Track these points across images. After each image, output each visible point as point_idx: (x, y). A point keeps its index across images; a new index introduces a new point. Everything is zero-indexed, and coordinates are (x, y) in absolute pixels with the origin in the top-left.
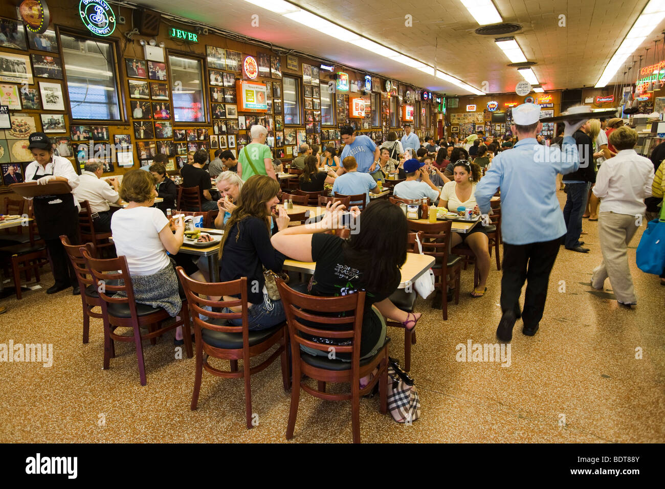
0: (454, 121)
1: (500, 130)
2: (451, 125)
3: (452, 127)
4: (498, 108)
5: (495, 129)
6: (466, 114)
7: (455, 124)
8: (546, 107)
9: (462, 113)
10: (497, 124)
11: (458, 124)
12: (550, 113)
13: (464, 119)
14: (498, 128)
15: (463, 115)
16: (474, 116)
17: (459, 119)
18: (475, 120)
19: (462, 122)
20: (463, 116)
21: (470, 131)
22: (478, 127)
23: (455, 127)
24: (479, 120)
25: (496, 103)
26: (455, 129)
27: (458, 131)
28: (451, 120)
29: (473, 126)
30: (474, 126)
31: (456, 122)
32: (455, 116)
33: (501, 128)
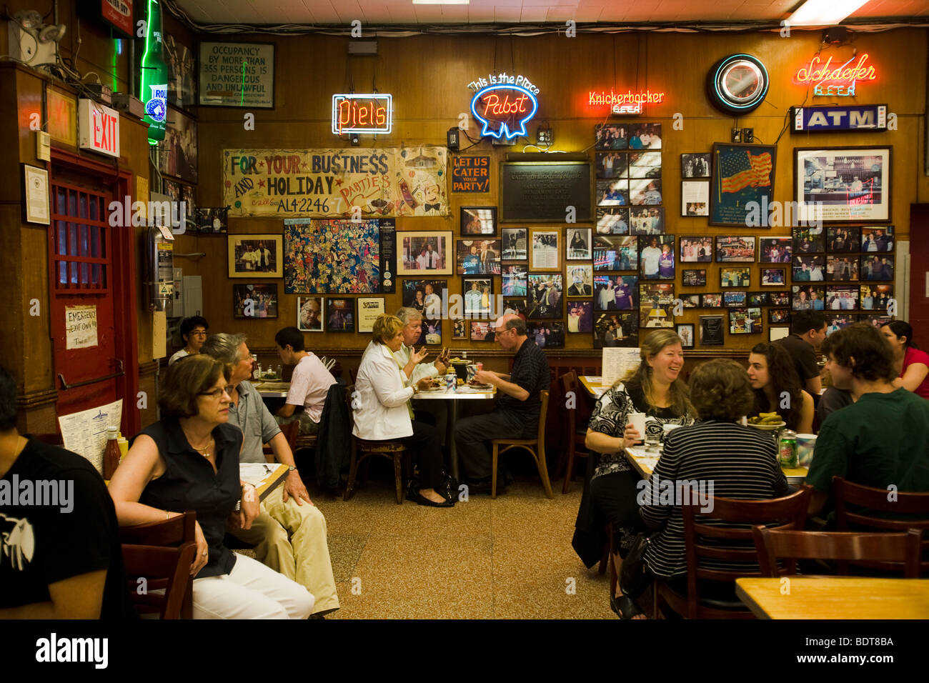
0: (246, 199)
1: (562, 273)
2: (230, 226)
3: (235, 241)
4: (544, 125)
5: (525, 266)
6: (328, 153)
7: (252, 217)
8: (845, 129)
9: (304, 144)
10: (536, 232)
11: (274, 224)
12: (868, 165)
13: (317, 187)
14: (545, 257)
15: (307, 158)
16: (380, 167)
17: (281, 187)
18: (394, 196)
19: (300, 211)
20: (307, 171)
21: (361, 275)
22: (418, 248)
23: (253, 246)
24: (422, 199)
25: (526, 87)
26: (253, 256)
27: (279, 273)
28: (229, 197)
29: (381, 237)
30: (386, 241)
31: (262, 210)
32: (251, 166)
33: (565, 260)
